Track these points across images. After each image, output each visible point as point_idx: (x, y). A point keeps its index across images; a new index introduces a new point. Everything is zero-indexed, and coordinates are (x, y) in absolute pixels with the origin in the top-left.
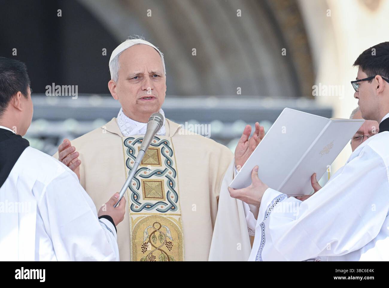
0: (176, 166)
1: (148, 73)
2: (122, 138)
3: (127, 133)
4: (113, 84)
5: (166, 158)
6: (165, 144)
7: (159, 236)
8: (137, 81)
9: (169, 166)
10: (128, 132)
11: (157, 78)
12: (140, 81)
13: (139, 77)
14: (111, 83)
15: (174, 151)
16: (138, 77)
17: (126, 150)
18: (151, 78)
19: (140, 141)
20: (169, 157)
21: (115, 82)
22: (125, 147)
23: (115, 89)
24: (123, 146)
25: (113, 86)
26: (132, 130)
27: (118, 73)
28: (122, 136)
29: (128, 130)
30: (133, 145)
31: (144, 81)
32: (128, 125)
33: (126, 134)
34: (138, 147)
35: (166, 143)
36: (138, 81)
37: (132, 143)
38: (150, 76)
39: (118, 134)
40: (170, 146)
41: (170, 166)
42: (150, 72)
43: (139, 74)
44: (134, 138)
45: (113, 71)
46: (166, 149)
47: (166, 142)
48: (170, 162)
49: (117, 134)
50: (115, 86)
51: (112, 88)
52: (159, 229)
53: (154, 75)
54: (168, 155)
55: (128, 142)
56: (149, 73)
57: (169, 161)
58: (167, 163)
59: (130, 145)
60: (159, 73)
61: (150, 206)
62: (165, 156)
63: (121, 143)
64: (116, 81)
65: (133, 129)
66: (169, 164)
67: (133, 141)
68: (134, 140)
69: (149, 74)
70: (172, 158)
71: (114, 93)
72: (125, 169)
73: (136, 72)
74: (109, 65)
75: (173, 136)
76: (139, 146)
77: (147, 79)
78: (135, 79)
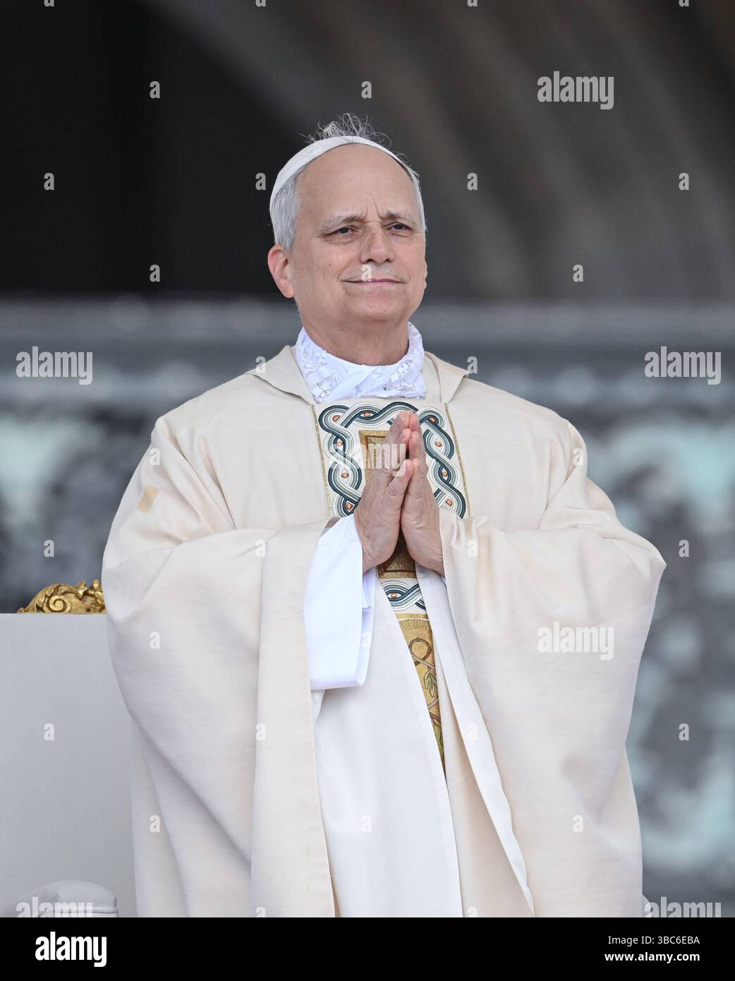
0: (464, 484)
1: (377, 216)
2: (313, 406)
3: (324, 394)
4: (281, 255)
5: (437, 460)
6: (431, 421)
7: (426, 676)
8: (347, 239)
9: (447, 482)
10: (325, 392)
11: (403, 232)
12: (356, 239)
13: (353, 229)
14: (278, 251)
15: (456, 442)
16: (349, 231)
17: (327, 439)
18: (388, 232)
19: (363, 415)
20: (445, 458)
21: (285, 249)
22: (324, 434)
23: (288, 268)
24: (317, 429)
25: (282, 260)
26: (337, 385)
27: (293, 222)
28: (313, 402)
29: (325, 386)
30: (346, 427)
31: (368, 238)
32: (325, 371)
33: (320, 397)
34: (359, 432)
35: (433, 420)
36: (349, 240)
37: (342, 420)
38: (383, 226)
39: (302, 397)
40: (446, 428)
41: (448, 484)
42: (384, 213)
43: (352, 219)
44: (347, 408)
45: (280, 218)
46: (436, 437)
47: (434, 417)
48: (449, 474)
49: (299, 397)
50: (286, 262)
51: (278, 268)
52: (424, 659)
53: (394, 224)
54: (441, 452)
55: (330, 418)
56: (381, 218)
57: (444, 470)
58: (441, 475)
59: (337, 425)
60: (407, 217)
61: (399, 595)
62: (433, 457)
63: (311, 423)
64: (288, 245)
65: (338, 381)
66: (446, 478)
67: (343, 416)
68: (348, 413)
69: (379, 220)
70: (453, 462)
71: (282, 279)
72: (328, 495)
73: (342, 214)
74: (270, 209)
75: (450, 401)
76: (361, 429)
77: (374, 232)
78: (341, 235)
